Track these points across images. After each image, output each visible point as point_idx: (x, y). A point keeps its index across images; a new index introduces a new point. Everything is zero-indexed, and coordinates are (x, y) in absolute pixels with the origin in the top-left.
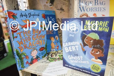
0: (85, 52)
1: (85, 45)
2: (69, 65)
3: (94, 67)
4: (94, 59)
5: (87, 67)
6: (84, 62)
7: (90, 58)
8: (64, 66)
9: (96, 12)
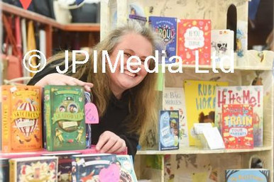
0: (171, 133)
1: (171, 128)
2: (164, 147)
3: (175, 142)
6: (171, 141)
7: (174, 136)
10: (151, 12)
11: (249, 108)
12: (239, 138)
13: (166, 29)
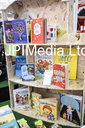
0: (29, 74)
1: (29, 72)
2: (24, 80)
3: (32, 78)
4: (32, 76)
5: (30, 79)
6: (29, 77)
7: (31, 75)
8: (23, 81)
9: (46, 59)
10: (38, 17)
11: (63, 68)
12: (60, 82)
13: (20, 26)
